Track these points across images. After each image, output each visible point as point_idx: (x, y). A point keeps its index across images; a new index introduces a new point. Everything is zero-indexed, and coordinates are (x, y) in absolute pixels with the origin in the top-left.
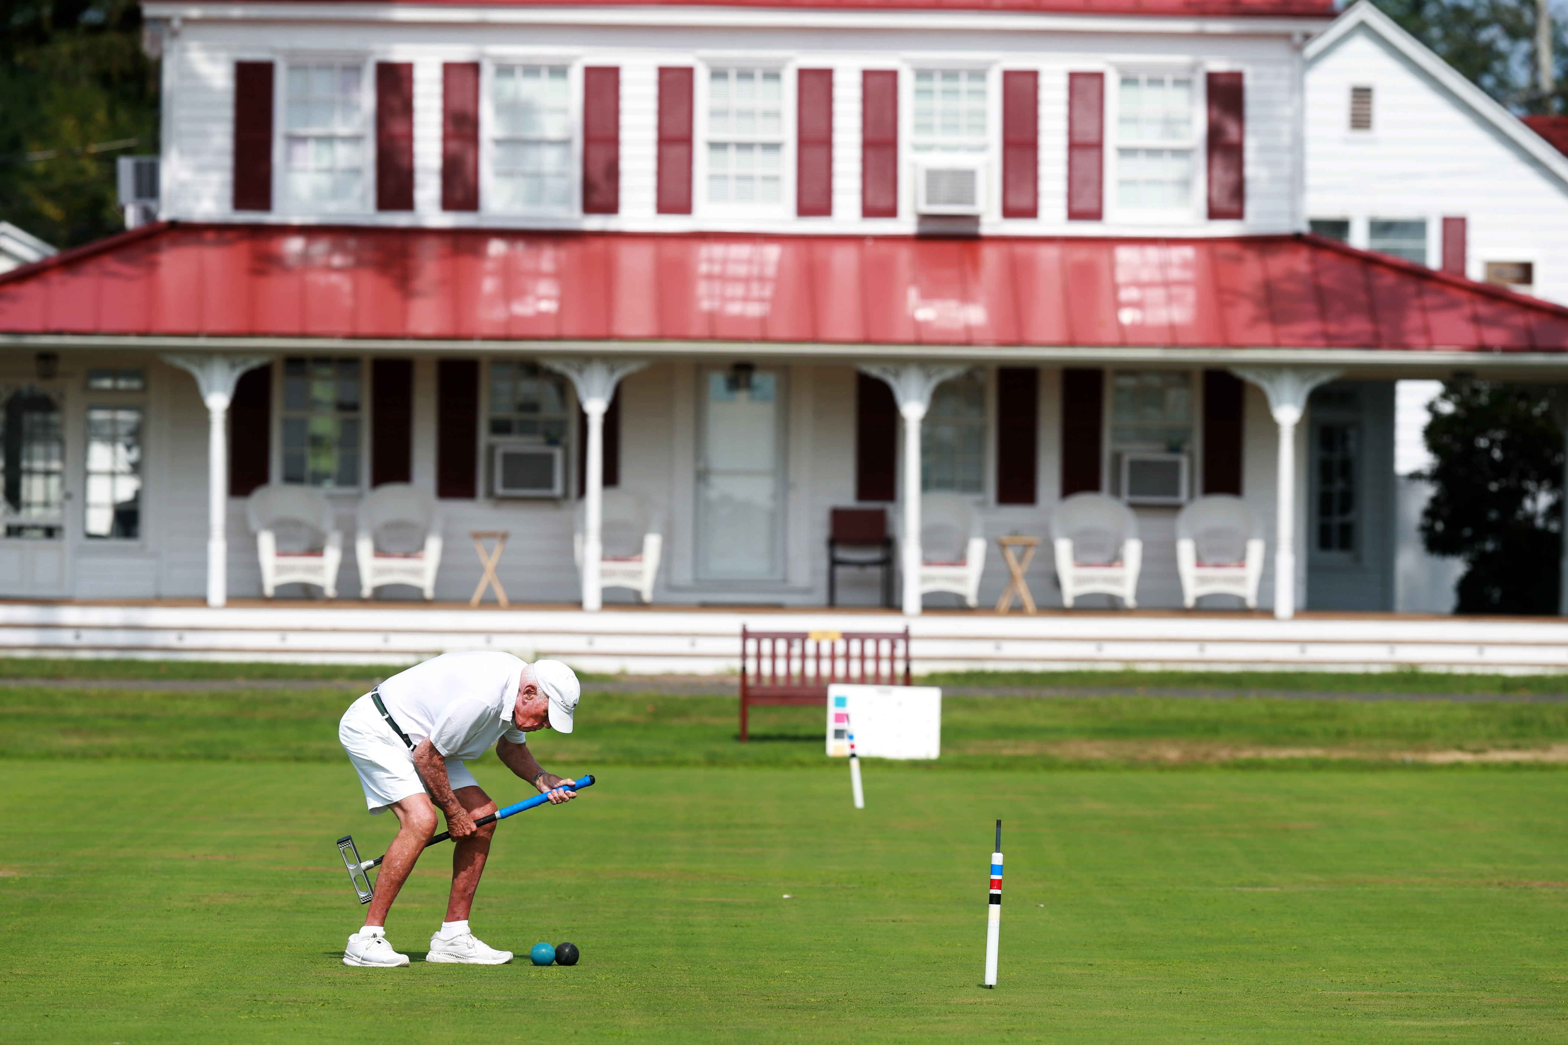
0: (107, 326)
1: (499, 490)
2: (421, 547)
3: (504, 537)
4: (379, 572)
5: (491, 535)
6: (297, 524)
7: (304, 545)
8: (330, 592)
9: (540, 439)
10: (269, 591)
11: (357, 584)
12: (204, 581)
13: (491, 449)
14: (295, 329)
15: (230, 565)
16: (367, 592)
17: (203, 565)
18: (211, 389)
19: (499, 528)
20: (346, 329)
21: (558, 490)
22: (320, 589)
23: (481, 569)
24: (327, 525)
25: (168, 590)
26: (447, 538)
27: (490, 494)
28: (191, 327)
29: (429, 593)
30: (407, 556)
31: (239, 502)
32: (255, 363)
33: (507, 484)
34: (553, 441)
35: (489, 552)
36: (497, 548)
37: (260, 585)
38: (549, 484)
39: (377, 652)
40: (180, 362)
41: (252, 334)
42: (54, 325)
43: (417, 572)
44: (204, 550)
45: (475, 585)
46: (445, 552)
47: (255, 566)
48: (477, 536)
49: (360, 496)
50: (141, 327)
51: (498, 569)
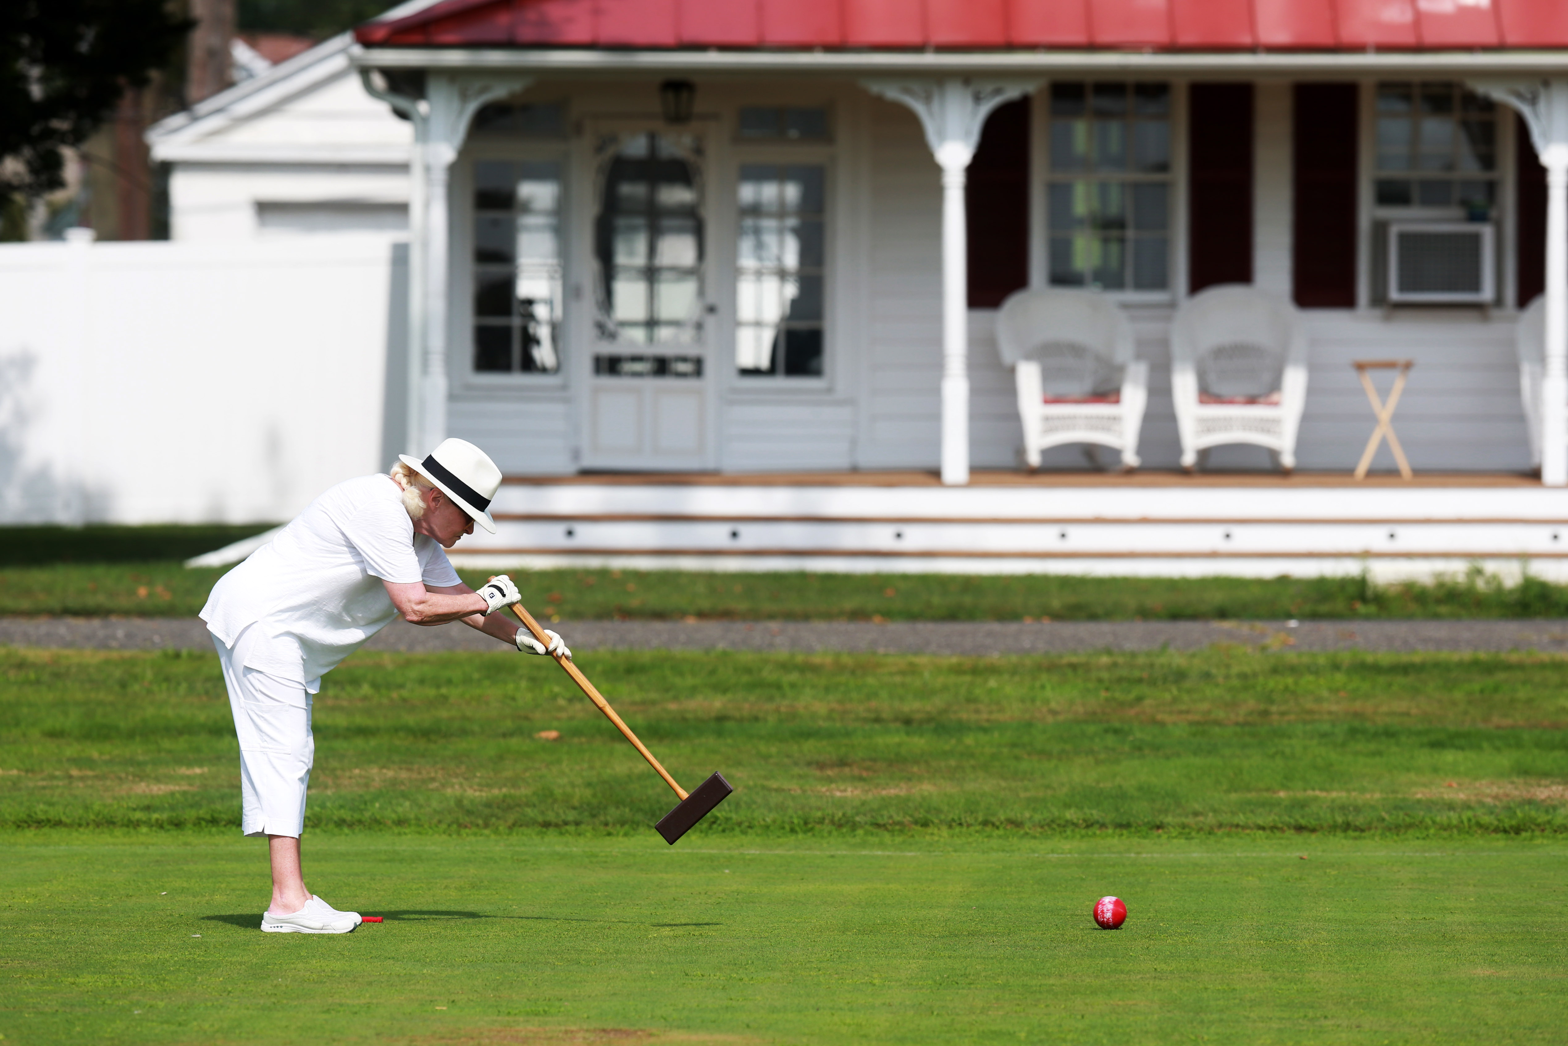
0: (775, 35)
1: (1394, 295)
2: (1276, 385)
3: (1408, 366)
4: (1208, 426)
5: (1390, 365)
6: (1077, 350)
7: (1086, 386)
8: (1130, 458)
9: (1457, 212)
10: (1034, 458)
11: (1175, 445)
12: (936, 443)
13: (1380, 229)
14: (1079, 38)
15: (975, 416)
16: (1189, 459)
17: (935, 416)
18: (942, 137)
19: (1399, 354)
20: (1161, 36)
21: (1487, 294)
22: (1116, 453)
23: (1372, 419)
24: (1123, 352)
25: (867, 458)
26: (1314, 369)
27: (1379, 300)
28: (913, 37)
29: (1288, 460)
30: (1252, 400)
31: (984, 316)
32: (1012, 93)
33: (1404, 287)
34: (1477, 216)
35: (1384, 393)
36: (1399, 383)
37: (1020, 450)
38: (1475, 285)
39: (1213, 555)
40: (892, 93)
41: (1010, 47)
42: (691, 34)
43: (1268, 426)
44: (935, 392)
45: (1363, 444)
46: (1312, 391)
47: (1014, 418)
48: (1361, 367)
49: (1172, 305)
50: (833, 37)
51: (1396, 418)
